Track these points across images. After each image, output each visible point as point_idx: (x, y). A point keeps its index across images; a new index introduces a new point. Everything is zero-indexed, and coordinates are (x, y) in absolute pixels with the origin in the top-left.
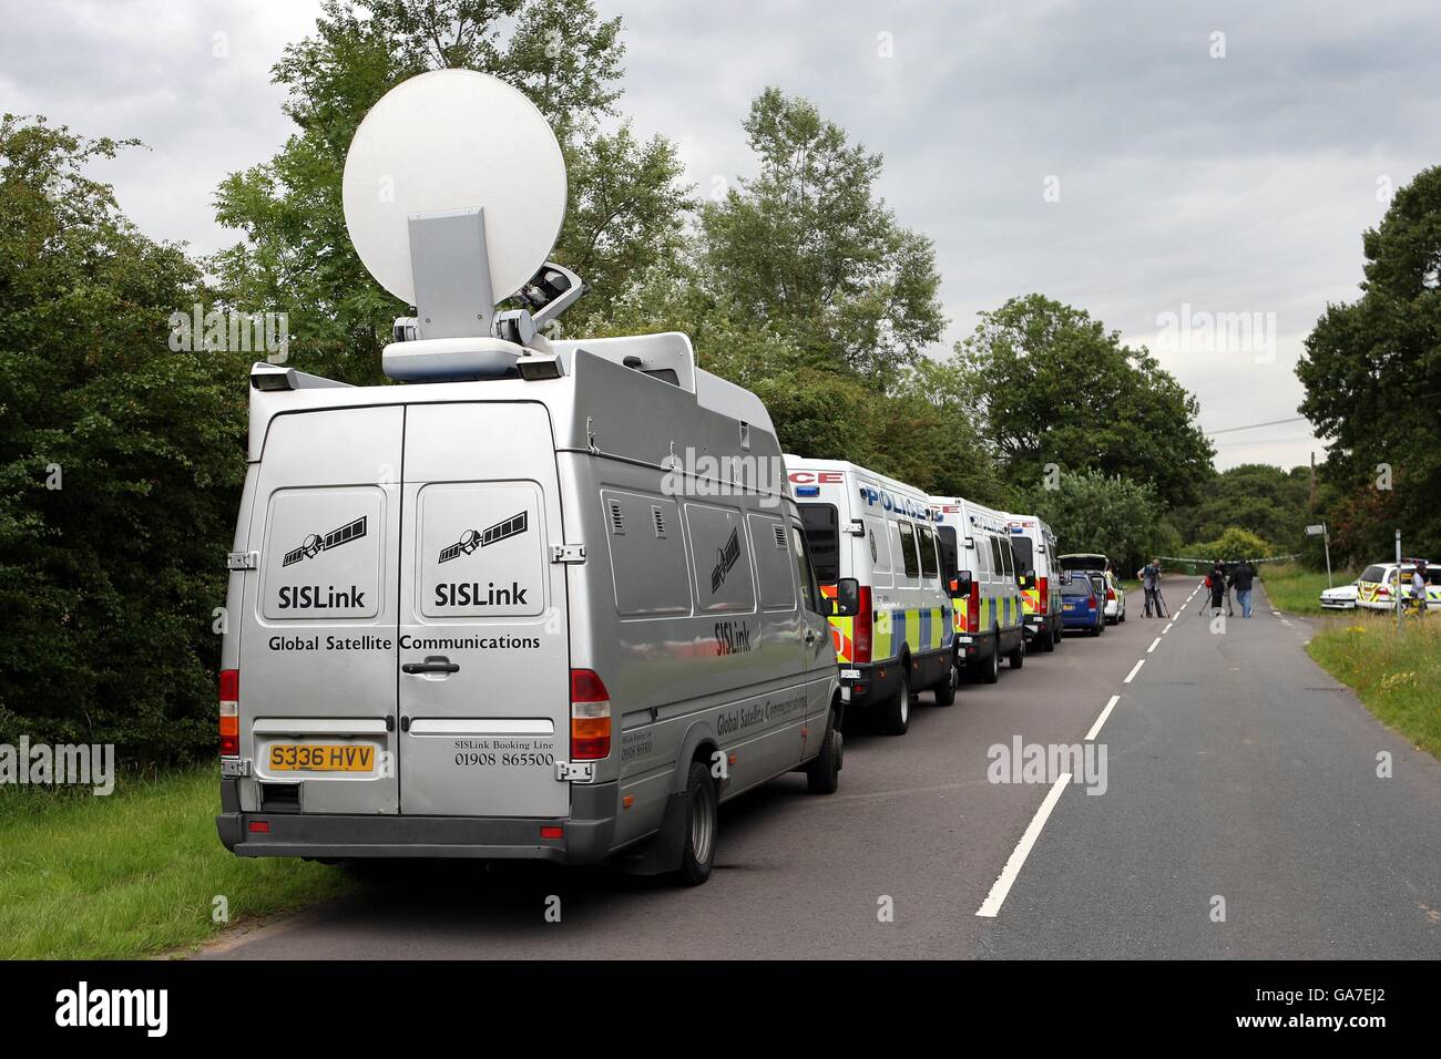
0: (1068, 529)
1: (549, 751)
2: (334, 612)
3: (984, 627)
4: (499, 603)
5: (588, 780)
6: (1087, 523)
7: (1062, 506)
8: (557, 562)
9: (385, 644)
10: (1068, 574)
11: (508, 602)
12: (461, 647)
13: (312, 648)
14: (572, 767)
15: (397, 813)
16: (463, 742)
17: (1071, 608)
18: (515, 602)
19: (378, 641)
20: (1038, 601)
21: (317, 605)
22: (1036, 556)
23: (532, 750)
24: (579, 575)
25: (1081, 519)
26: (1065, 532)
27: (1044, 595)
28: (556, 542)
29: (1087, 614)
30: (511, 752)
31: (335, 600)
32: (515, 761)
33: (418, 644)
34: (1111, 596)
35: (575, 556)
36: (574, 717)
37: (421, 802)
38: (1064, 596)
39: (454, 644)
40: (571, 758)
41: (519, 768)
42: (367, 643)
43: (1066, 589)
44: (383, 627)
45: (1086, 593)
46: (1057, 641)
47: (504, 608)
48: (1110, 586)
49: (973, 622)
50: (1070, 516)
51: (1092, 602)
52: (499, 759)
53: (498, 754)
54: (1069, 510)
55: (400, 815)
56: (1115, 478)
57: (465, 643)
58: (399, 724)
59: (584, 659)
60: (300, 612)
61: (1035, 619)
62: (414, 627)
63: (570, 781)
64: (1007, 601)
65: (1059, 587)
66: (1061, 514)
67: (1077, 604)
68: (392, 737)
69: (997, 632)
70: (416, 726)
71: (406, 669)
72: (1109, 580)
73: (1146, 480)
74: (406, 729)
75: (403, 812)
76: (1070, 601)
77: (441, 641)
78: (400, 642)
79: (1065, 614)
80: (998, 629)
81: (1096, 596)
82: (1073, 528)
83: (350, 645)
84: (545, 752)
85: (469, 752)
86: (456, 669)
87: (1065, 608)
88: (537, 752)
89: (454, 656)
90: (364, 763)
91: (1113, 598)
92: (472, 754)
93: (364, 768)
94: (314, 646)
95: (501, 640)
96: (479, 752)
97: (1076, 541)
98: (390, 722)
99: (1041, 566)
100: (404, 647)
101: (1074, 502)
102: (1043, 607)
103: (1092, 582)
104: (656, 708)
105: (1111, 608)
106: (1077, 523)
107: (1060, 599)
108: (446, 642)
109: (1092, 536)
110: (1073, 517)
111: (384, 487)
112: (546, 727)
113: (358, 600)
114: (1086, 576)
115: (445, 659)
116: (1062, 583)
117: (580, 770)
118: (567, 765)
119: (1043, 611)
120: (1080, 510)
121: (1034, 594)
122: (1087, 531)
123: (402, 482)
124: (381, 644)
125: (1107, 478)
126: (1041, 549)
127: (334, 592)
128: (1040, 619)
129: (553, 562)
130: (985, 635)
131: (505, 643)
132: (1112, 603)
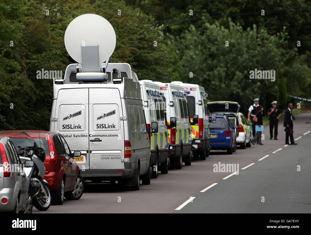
0: (211, 73)
1: (120, 156)
2: (75, 129)
3: (177, 142)
4: (110, 128)
5: (128, 162)
6: (228, 68)
7: (207, 52)
8: (122, 120)
9: (86, 136)
10: (213, 116)
11: (112, 128)
12: (102, 136)
13: (70, 137)
14: (125, 159)
15: (89, 169)
16: (102, 155)
17: (215, 137)
18: (113, 128)
19: (84, 135)
20: (198, 131)
21: (71, 128)
22: (197, 106)
23: (117, 156)
24: (126, 122)
25: (222, 65)
26: (209, 76)
27: (201, 128)
28: (121, 116)
29: (225, 140)
30: (113, 157)
31: (75, 127)
32: (113, 158)
33: (93, 136)
34: (241, 129)
35: (125, 119)
36: (125, 150)
37: (94, 167)
38: (211, 129)
39: (101, 136)
40: (125, 158)
41: (114, 160)
42: (82, 136)
43: (212, 125)
44: (86, 132)
45: (224, 127)
46: (207, 156)
47: (111, 129)
48: (241, 123)
49: (173, 140)
50: (213, 61)
51: (228, 133)
52: (110, 158)
53: (110, 157)
54: (212, 56)
55: (89, 170)
56: (252, 28)
57: (103, 136)
58: (89, 152)
59: (127, 139)
60: (67, 130)
61: (196, 141)
62: (92, 133)
63: (125, 162)
64: (185, 131)
65: (208, 123)
66: (206, 60)
67: (219, 134)
68: (88, 154)
69: (182, 145)
70: (93, 152)
71: (91, 141)
72: (240, 119)
73: (279, 30)
74: (91, 152)
75: (90, 169)
76: (214, 132)
77: (98, 135)
78: (89, 136)
79: (212, 140)
80: (182, 143)
81: (231, 129)
82: (216, 72)
83: (79, 136)
84: (119, 157)
85: (104, 157)
86: (101, 141)
87: (212, 136)
88: (118, 157)
89: (101, 138)
90: (81, 159)
91: (243, 131)
92: (105, 157)
93: (81, 161)
94: (71, 136)
95: (110, 135)
96: (106, 157)
97: (217, 83)
98: (87, 151)
99: (200, 112)
100: (90, 136)
101: (217, 50)
102: (201, 134)
103: (229, 120)
104: (135, 150)
105: (241, 137)
106: (219, 68)
107: (209, 130)
108: (99, 136)
109: (231, 79)
110: (215, 62)
111: (85, 104)
112: (120, 152)
113: (80, 127)
114: (225, 117)
115: (99, 139)
116: (210, 121)
117: (127, 160)
118: (124, 159)
119: (201, 137)
120: (222, 57)
121: (196, 128)
122: (227, 75)
123: (89, 104)
124: (85, 136)
125: (245, 29)
126: (200, 103)
127: (75, 126)
128: (199, 141)
129: (121, 120)
130: (177, 146)
131: (111, 136)
132: (241, 134)
